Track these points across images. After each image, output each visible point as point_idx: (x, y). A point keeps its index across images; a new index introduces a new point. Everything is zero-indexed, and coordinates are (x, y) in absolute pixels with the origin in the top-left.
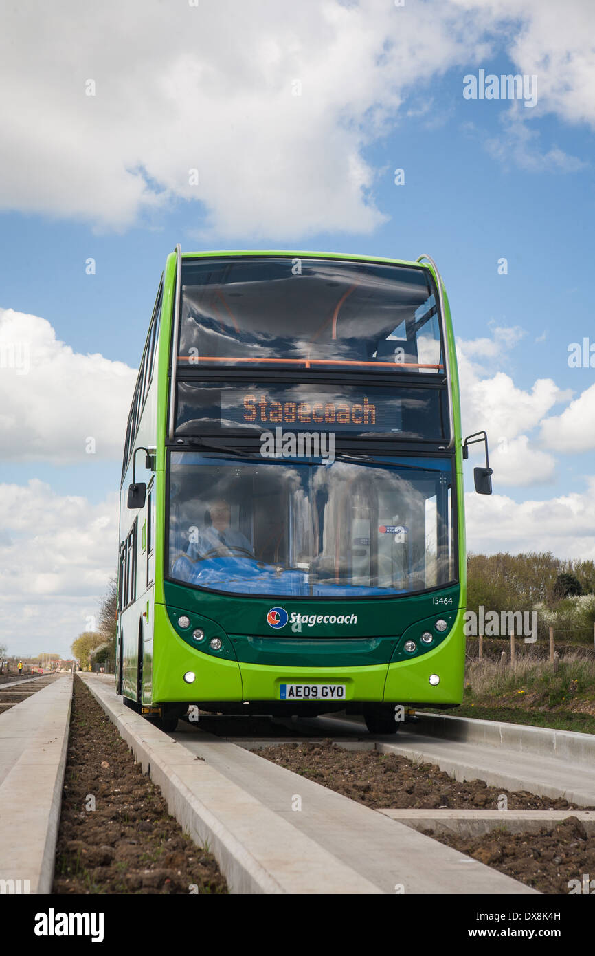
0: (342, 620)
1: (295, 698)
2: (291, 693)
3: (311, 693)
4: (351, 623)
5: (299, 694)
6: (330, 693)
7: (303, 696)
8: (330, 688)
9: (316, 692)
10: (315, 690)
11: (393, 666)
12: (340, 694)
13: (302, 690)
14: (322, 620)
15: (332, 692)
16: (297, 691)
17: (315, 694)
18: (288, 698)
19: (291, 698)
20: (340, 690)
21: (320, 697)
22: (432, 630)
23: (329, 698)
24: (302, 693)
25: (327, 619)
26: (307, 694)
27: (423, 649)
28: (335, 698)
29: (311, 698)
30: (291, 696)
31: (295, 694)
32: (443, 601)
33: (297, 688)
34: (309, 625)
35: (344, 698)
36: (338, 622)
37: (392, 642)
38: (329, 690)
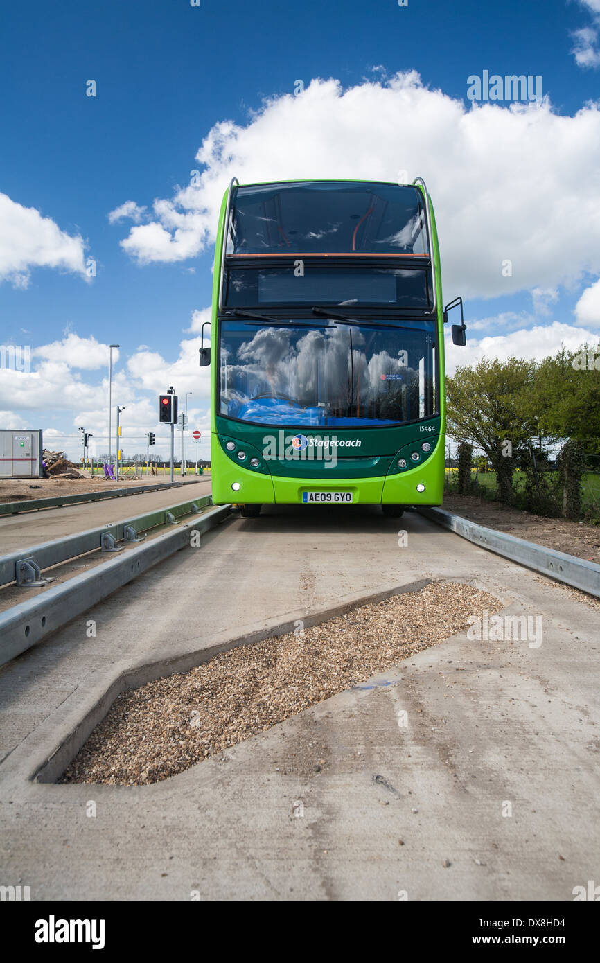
1: (315, 502)
2: (311, 498)
3: (327, 498)
5: (317, 499)
6: (341, 498)
7: (321, 501)
8: (341, 494)
9: (330, 497)
11: (389, 478)
12: (348, 499)
13: (319, 496)
15: (343, 497)
16: (316, 497)
17: (329, 499)
18: (309, 502)
19: (311, 502)
20: (348, 496)
21: (333, 501)
22: (420, 450)
23: (340, 502)
24: (319, 498)
26: (323, 499)
27: (412, 465)
28: (345, 502)
29: (326, 502)
30: (312, 500)
31: (314, 499)
32: (428, 429)
33: (316, 494)
35: (351, 502)
37: (388, 460)
38: (340, 496)
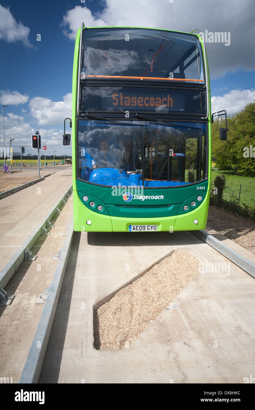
0: (157, 197)
2: (134, 229)
3: (142, 229)
4: (161, 199)
5: (137, 229)
6: (151, 228)
7: (139, 230)
8: (151, 226)
9: (145, 228)
10: (144, 227)
11: (178, 217)
12: (155, 229)
13: (139, 227)
14: (148, 198)
15: (152, 228)
16: (136, 228)
17: (144, 229)
18: (132, 231)
20: (155, 227)
21: (146, 230)
22: (196, 200)
23: (150, 230)
24: (138, 229)
25: (150, 197)
26: (141, 229)
27: (192, 209)
28: (153, 230)
29: (142, 231)
30: (134, 230)
31: (135, 230)
32: (201, 188)
34: (142, 200)
35: (156, 231)
36: (155, 199)
37: (178, 207)
